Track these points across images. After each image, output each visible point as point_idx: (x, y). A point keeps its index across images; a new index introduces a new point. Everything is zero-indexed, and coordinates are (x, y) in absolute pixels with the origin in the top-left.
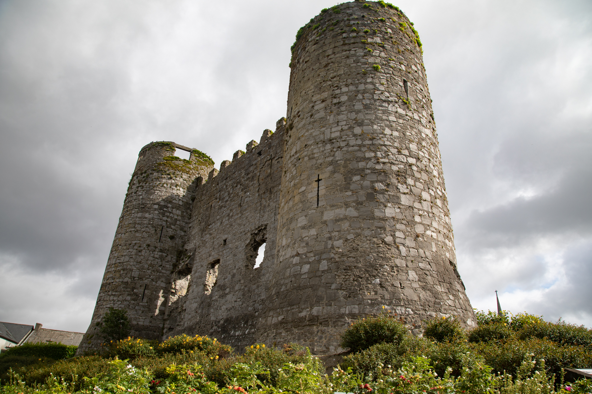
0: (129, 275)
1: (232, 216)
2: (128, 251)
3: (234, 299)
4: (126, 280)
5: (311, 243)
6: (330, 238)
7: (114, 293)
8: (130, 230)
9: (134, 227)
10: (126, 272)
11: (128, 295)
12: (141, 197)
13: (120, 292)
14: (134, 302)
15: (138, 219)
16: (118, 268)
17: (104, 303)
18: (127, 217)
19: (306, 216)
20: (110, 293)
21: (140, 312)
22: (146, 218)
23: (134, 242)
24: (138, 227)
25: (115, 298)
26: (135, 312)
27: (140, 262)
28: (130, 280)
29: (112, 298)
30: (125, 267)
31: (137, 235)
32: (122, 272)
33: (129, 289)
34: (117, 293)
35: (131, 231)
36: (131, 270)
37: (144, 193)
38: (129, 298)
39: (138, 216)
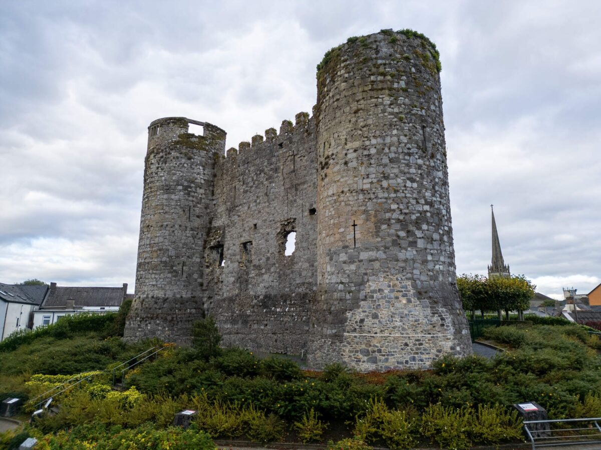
0: (166, 255)
1: (259, 203)
2: (160, 232)
3: (271, 279)
4: (164, 259)
5: (352, 276)
6: (366, 274)
7: (154, 272)
8: (158, 212)
9: (163, 209)
10: (162, 252)
11: (169, 273)
12: (163, 178)
13: (161, 270)
14: (175, 278)
15: (164, 201)
16: (154, 249)
17: (147, 281)
18: (153, 198)
19: (346, 253)
20: (151, 271)
21: (182, 287)
22: (172, 199)
23: (165, 224)
24: (167, 209)
25: (156, 277)
26: (177, 287)
27: (174, 242)
28: (168, 259)
29: (153, 276)
30: (161, 247)
31: (167, 216)
32: (159, 252)
33: (169, 268)
34: (157, 272)
35: (160, 213)
36: (168, 250)
37: (166, 174)
38: (170, 275)
39: (164, 198)
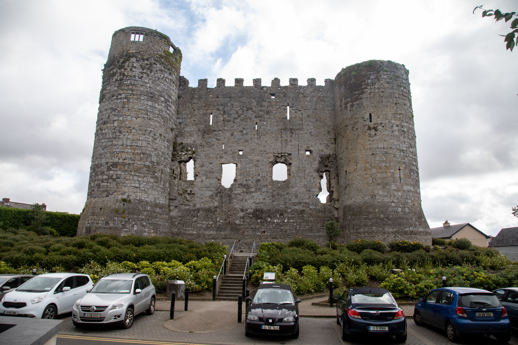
0: (149, 160)
1: (246, 134)
2: (144, 136)
3: (261, 197)
4: (147, 163)
6: (407, 198)
9: (147, 114)
10: (146, 156)
11: (151, 177)
12: (148, 85)
13: (144, 174)
14: (155, 184)
15: (148, 107)
16: (136, 151)
19: (396, 185)
20: (133, 173)
21: (160, 193)
22: (156, 108)
23: (149, 129)
24: (151, 116)
25: (140, 179)
26: (157, 193)
27: (156, 149)
28: (150, 165)
29: (136, 178)
30: (144, 151)
31: (151, 123)
32: (142, 156)
33: (151, 173)
34: (140, 175)
35: (143, 117)
36: (150, 155)
37: (150, 82)
38: (152, 180)
39: (149, 104)
